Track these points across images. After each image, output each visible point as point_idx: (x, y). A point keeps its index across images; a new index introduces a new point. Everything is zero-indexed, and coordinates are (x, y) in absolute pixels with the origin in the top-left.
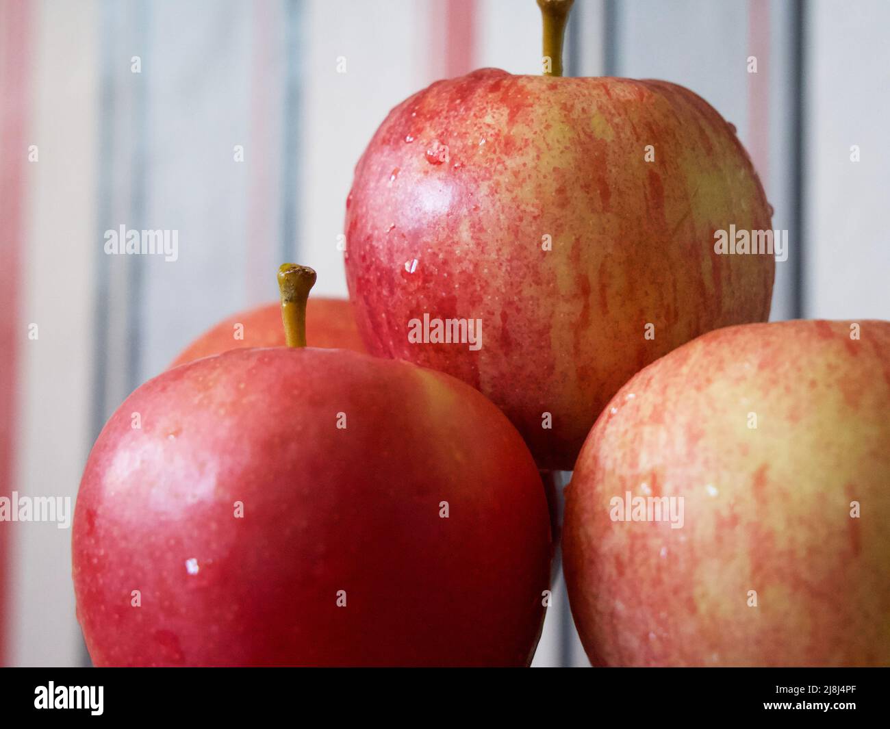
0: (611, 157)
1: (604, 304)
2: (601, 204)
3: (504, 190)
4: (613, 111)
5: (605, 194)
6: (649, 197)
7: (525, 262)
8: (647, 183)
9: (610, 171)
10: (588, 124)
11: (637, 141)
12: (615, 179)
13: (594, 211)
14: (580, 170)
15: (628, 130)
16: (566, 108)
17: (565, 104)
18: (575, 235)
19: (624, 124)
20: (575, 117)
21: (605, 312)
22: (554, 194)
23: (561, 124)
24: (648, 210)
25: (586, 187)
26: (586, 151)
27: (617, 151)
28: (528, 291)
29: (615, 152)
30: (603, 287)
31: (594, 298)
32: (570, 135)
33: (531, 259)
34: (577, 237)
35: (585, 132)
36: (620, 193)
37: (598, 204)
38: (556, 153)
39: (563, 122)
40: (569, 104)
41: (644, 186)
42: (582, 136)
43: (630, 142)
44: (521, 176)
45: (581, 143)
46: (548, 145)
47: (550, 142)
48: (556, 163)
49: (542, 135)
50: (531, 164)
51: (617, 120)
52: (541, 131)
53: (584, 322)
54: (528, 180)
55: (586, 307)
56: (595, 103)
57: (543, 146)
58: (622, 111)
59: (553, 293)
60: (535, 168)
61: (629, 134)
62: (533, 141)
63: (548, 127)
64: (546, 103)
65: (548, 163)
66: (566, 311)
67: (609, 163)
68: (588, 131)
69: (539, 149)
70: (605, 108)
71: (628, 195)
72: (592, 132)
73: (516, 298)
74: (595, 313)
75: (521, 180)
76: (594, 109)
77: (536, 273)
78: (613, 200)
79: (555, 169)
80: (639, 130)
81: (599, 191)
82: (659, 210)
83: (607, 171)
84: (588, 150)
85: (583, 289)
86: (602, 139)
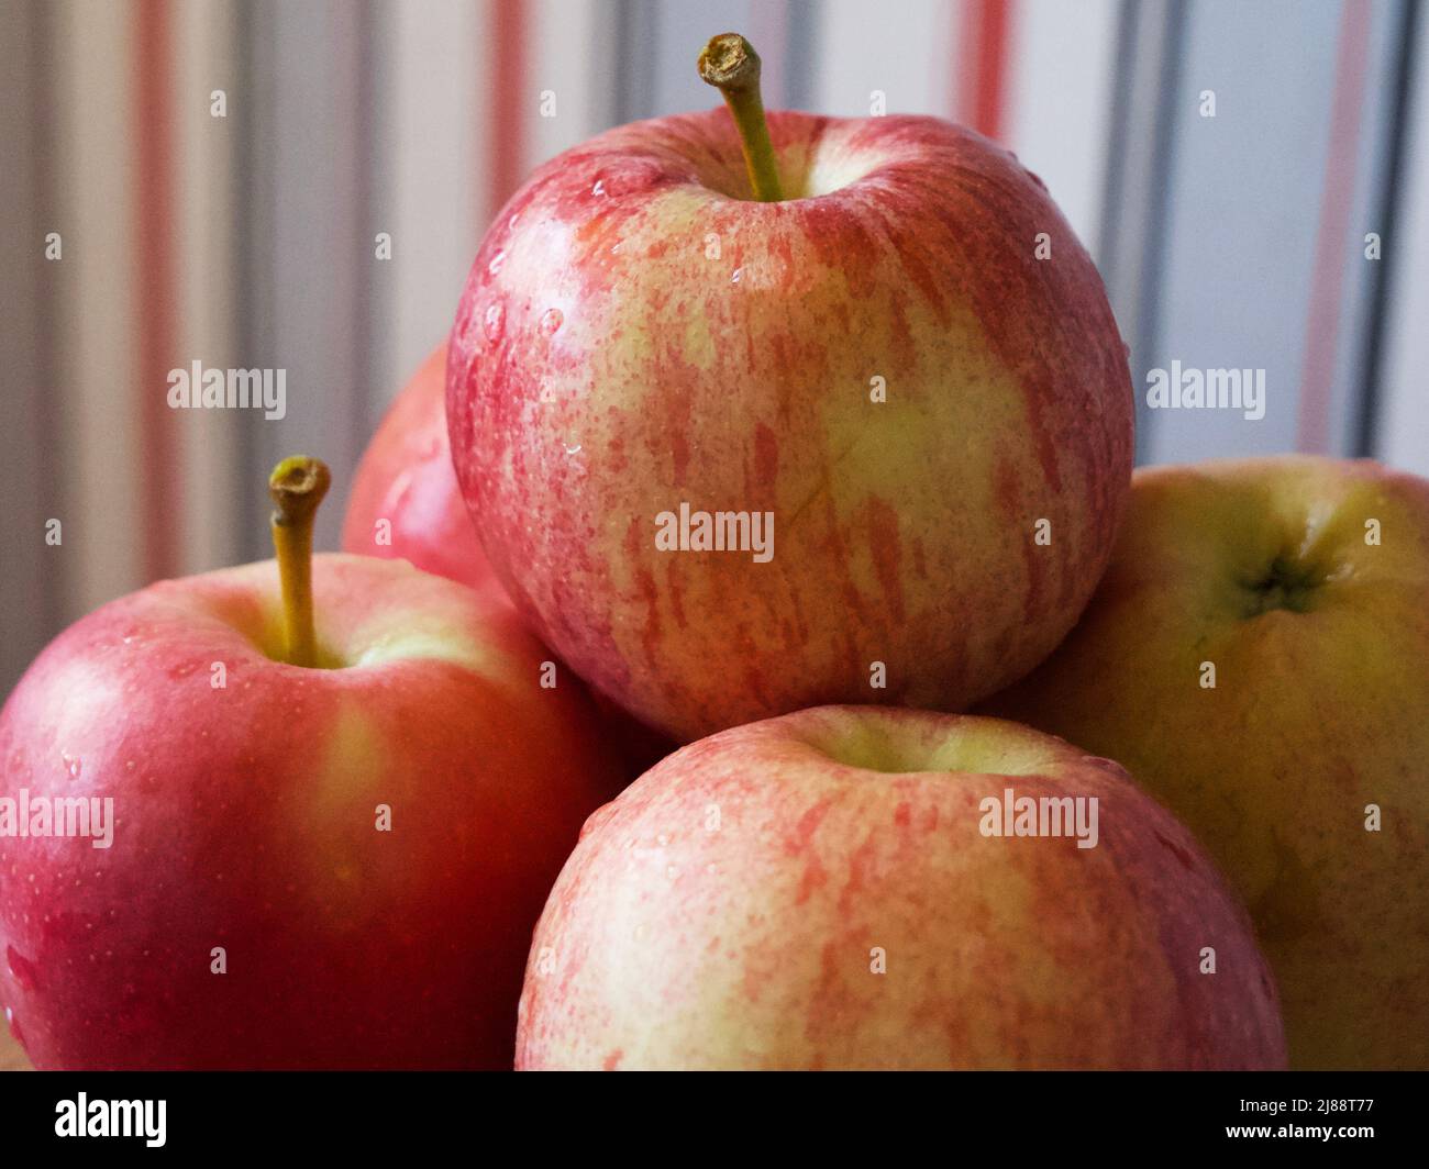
0: (699, 401)
1: (679, 613)
2: (672, 472)
3: (547, 425)
4: (727, 314)
5: (682, 458)
6: (751, 463)
7: (570, 536)
8: (751, 445)
9: (695, 422)
10: (678, 336)
11: (749, 373)
12: (700, 435)
13: (661, 482)
14: (648, 414)
15: (739, 351)
16: (657, 301)
17: (658, 292)
18: (632, 514)
19: (735, 340)
20: (663, 320)
21: (683, 624)
22: (606, 448)
23: (638, 331)
24: (747, 487)
25: (654, 445)
26: (663, 385)
27: (710, 387)
28: (578, 576)
29: (707, 390)
30: (676, 593)
31: (664, 602)
32: (645, 353)
33: (576, 534)
34: (635, 517)
35: (669, 351)
36: (705, 457)
37: (669, 472)
38: (617, 382)
39: (642, 329)
40: (665, 291)
41: (746, 449)
42: (664, 355)
43: (737, 372)
44: (571, 408)
45: (659, 370)
46: (610, 367)
47: (613, 362)
48: (614, 402)
49: (606, 348)
50: (582, 395)
51: (727, 331)
52: (607, 340)
53: (652, 633)
54: (575, 419)
55: (654, 614)
56: (704, 293)
57: (603, 369)
58: (741, 314)
59: (607, 586)
60: (587, 401)
61: (738, 358)
62: (592, 356)
63: (617, 335)
64: (631, 286)
65: (604, 398)
66: (627, 617)
67: (695, 408)
68: (675, 348)
69: (596, 372)
70: (717, 307)
71: (717, 461)
72: (680, 352)
73: (565, 580)
74: (668, 623)
75: (567, 415)
76: (698, 307)
77: (584, 556)
78: (693, 468)
79: (612, 410)
80: (757, 352)
81: (671, 453)
82: (766, 488)
83: (690, 421)
84: (667, 383)
85: (647, 589)
86: (693, 365)
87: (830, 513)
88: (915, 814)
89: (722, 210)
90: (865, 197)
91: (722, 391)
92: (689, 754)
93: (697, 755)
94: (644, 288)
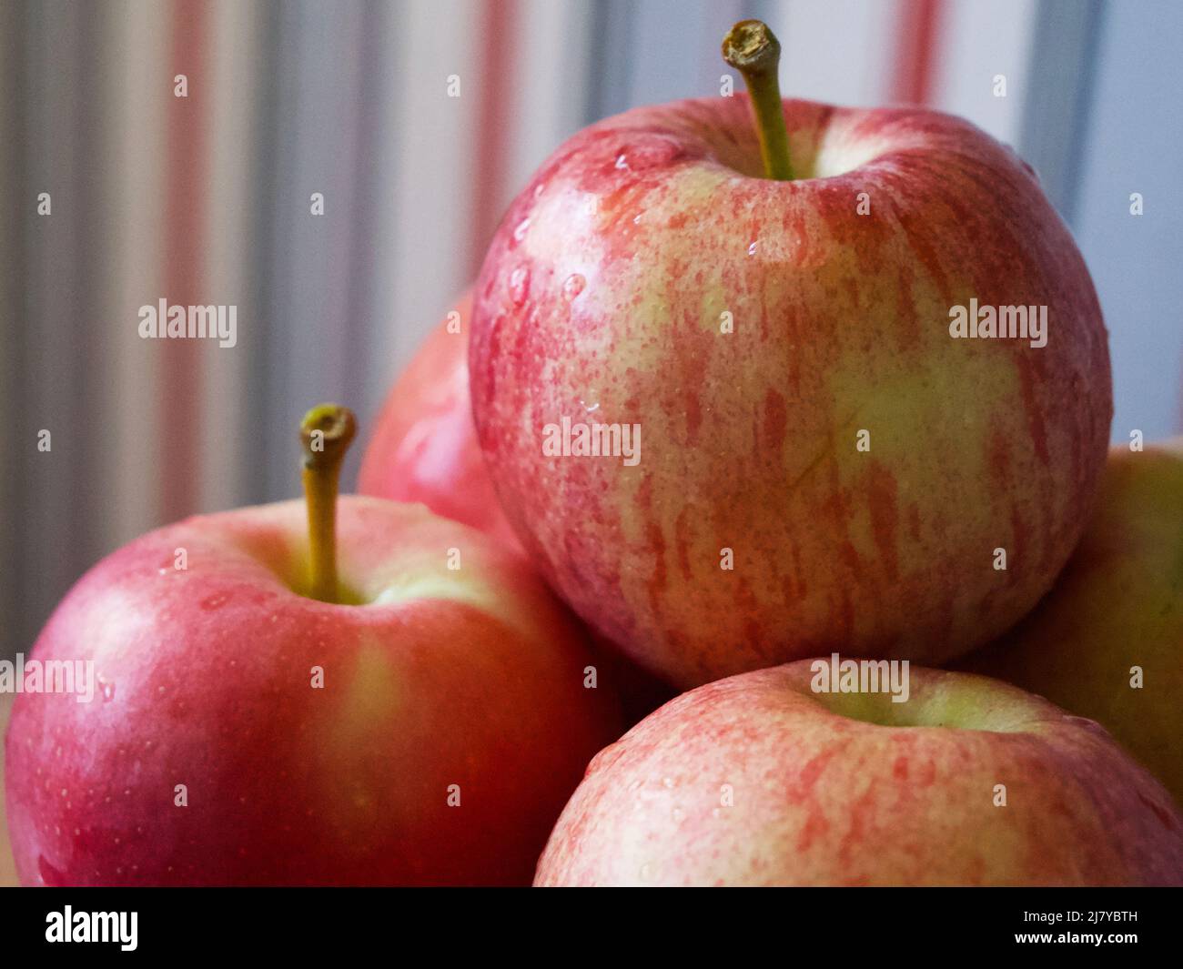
0: (714, 364)
1: (685, 566)
2: (685, 432)
3: (566, 383)
4: (743, 284)
5: (694, 420)
6: (761, 429)
7: (585, 488)
8: (761, 409)
9: (708, 385)
10: (696, 304)
11: (762, 340)
12: (714, 399)
13: (674, 440)
14: (664, 376)
15: (754, 318)
16: (676, 269)
17: (677, 261)
18: (645, 470)
19: (750, 309)
20: (682, 288)
21: (688, 576)
22: (622, 407)
23: (657, 298)
24: (755, 448)
25: (668, 406)
26: (679, 349)
27: (725, 353)
28: (590, 527)
29: (721, 356)
30: (683, 547)
31: (670, 556)
32: (663, 318)
33: (590, 487)
34: (648, 474)
35: (686, 317)
36: (717, 420)
37: (682, 432)
38: (636, 345)
39: (660, 295)
40: (684, 260)
41: (756, 413)
42: (681, 321)
43: (751, 340)
44: (591, 368)
45: (676, 334)
46: (629, 330)
47: (632, 325)
48: (632, 363)
49: (626, 312)
50: (601, 356)
51: (742, 300)
52: (627, 305)
53: (658, 583)
54: (594, 379)
55: (661, 565)
56: (722, 264)
57: (623, 332)
58: (756, 284)
59: (617, 537)
60: (606, 362)
61: (752, 325)
62: (612, 320)
63: (638, 300)
64: (652, 255)
65: (622, 359)
66: (634, 567)
67: (709, 373)
68: (692, 313)
69: (616, 334)
70: (734, 276)
71: (729, 424)
72: (697, 318)
73: (576, 530)
74: (674, 574)
75: (587, 375)
76: (715, 277)
77: (596, 508)
78: (706, 429)
79: (630, 371)
80: (770, 321)
81: (684, 414)
82: (774, 450)
83: (704, 384)
84: (683, 347)
85: (656, 542)
86: (708, 331)
87: (834, 476)
88: (913, 767)
89: (739, 188)
90: (874, 179)
91: (736, 356)
92: (694, 700)
93: (701, 702)
94: (664, 257)
